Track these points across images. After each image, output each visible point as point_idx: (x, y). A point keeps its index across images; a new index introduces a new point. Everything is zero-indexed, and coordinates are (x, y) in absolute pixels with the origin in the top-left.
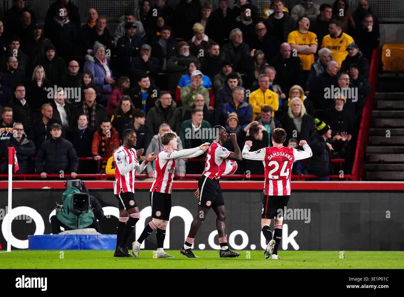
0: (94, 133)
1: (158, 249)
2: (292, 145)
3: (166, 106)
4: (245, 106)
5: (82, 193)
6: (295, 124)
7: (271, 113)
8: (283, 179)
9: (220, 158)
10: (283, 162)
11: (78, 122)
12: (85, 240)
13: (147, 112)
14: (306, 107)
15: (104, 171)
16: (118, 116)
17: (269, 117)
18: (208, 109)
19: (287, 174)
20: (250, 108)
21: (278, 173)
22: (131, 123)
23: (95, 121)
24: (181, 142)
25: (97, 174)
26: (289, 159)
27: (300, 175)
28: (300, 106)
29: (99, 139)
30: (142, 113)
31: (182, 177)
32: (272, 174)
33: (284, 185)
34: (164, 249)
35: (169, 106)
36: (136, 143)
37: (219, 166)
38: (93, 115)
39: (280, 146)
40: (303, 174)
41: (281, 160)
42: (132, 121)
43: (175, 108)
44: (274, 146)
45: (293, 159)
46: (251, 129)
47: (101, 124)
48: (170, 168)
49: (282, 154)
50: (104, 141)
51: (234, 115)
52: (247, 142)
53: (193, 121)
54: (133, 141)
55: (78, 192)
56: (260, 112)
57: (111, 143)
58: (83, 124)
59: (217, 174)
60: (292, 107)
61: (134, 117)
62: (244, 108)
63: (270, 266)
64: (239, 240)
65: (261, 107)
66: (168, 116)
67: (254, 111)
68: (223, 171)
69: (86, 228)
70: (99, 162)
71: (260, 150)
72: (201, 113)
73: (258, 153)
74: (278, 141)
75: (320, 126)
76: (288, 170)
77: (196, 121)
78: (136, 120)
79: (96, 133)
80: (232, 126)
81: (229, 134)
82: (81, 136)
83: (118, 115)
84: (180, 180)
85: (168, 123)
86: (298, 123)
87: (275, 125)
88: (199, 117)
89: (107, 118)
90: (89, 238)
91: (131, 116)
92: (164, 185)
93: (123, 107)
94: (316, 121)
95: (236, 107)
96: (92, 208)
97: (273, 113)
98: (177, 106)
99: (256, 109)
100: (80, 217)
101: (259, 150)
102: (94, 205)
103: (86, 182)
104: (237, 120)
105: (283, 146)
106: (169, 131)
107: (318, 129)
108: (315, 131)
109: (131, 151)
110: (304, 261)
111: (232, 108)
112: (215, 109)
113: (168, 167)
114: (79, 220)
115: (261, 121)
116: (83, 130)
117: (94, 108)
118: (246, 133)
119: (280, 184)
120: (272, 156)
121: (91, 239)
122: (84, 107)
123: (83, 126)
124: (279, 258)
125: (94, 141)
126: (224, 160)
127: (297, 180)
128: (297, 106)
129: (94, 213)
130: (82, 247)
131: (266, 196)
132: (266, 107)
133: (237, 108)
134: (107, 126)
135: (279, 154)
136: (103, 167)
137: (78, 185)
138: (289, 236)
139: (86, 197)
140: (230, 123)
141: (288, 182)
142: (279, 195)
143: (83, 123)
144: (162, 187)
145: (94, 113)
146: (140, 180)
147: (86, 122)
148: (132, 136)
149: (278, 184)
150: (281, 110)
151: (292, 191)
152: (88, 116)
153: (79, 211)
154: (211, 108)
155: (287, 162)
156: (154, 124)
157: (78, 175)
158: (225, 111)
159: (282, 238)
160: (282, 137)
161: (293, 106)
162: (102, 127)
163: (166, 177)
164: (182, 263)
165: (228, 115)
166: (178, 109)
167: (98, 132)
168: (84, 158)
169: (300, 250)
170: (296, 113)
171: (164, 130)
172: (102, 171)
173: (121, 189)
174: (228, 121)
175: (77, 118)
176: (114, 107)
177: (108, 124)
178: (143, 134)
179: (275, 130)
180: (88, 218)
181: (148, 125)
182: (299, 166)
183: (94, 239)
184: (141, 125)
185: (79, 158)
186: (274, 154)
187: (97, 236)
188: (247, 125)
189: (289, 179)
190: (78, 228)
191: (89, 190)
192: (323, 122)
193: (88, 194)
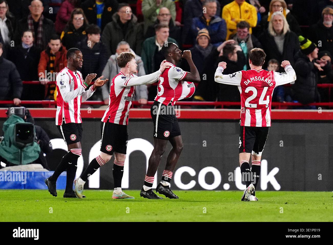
0: (40, 52)
1: (114, 189)
2: (272, 67)
3: (126, 21)
4: (218, 21)
5: (26, 123)
6: (276, 43)
7: (248, 29)
8: (263, 108)
9: (175, 80)
10: (262, 88)
11: (22, 40)
12: (30, 178)
13: (102, 28)
14: (289, 23)
15: (52, 96)
16: (69, 33)
17: (246, 34)
18: (175, 25)
19: (267, 102)
20: (223, 23)
21: (256, 101)
22: (84, 40)
23: (41, 39)
24: (142, 63)
25: (44, 101)
26: (270, 85)
27: (282, 103)
28: (282, 21)
29: (46, 59)
30: (97, 29)
31: (144, 105)
32: (250, 102)
33: (264, 114)
34: (122, 189)
35: (129, 21)
36: (82, 64)
37: (174, 89)
38: (39, 31)
39: (259, 69)
40: (286, 101)
41: (260, 86)
42: (86, 38)
43: (135, 24)
44: (251, 69)
45: (274, 85)
46: (224, 48)
47: (49, 41)
48: (127, 95)
49: (261, 79)
50: (53, 62)
51: (205, 32)
52: (220, 64)
53: (157, 38)
54: (79, 62)
55: (22, 121)
56: (235, 28)
57: (61, 64)
58: (27, 42)
59: (172, 99)
60: (273, 24)
61: (87, 33)
62: (216, 23)
63: (246, 209)
64: (210, 178)
65: (237, 22)
66: (128, 33)
67: (229, 27)
68: (180, 95)
69: (31, 163)
70: (47, 86)
71: (236, 74)
72: (167, 29)
73: (232, 77)
74: (256, 64)
75: (305, 45)
76: (268, 97)
77: (160, 39)
78: (90, 37)
79: (43, 52)
80: (203, 45)
81: (183, 51)
82: (25, 55)
83: (70, 31)
84: (141, 108)
85: (127, 41)
86: (280, 43)
87: (253, 44)
88: (164, 34)
89: (56, 35)
90: (35, 176)
91: (84, 33)
92: (119, 114)
93: (75, 22)
94: (301, 39)
95: (206, 22)
96: (37, 141)
97: (250, 29)
98: (139, 21)
99: (230, 24)
100: (24, 151)
101: (234, 74)
102: (40, 137)
103: (31, 111)
104: (208, 38)
105: (262, 68)
106: (128, 51)
107: (303, 48)
108: (300, 50)
109: (76, 74)
110: (286, 203)
111: (203, 24)
112: (183, 25)
113: (125, 94)
114: (23, 154)
115: (236, 38)
116: (27, 49)
117: (41, 23)
118: (219, 53)
119: (258, 113)
120: (249, 81)
121: (37, 177)
122: (29, 22)
123: (28, 44)
124: (257, 200)
125: (40, 61)
126: (180, 82)
127: (278, 108)
128: (279, 22)
129: (40, 146)
130: (26, 187)
131: (243, 127)
132: (242, 22)
133: (208, 24)
134: (56, 44)
135: (257, 79)
136: (52, 92)
137: (21, 113)
138: (268, 173)
139: (30, 127)
140: (200, 41)
141: (268, 112)
142: (257, 126)
143: (28, 40)
144: (116, 117)
145: (40, 29)
146: (94, 108)
147: (31, 39)
148: (78, 56)
149: (256, 114)
150: (260, 26)
151: (272, 121)
152: (34, 33)
153: (23, 144)
154: (178, 23)
155: (267, 88)
156: (111, 42)
157: (21, 102)
158: (194, 27)
159: (260, 177)
160: (261, 59)
161: (274, 22)
162: (50, 46)
163: (122, 106)
164: (143, 205)
165: (198, 31)
166: (138, 24)
167: (46, 52)
168: (29, 82)
169: (281, 190)
170: (278, 30)
171: (123, 50)
172: (49, 97)
173: (64, 119)
174: (198, 39)
175: (21, 35)
176: (64, 22)
177: (58, 42)
178: (98, 53)
179: (253, 51)
180: (33, 152)
181: (104, 44)
182: (280, 91)
183: (40, 177)
184: (96, 43)
185: (23, 81)
186: (251, 78)
187: (44, 173)
188: (220, 44)
189: (269, 108)
190: (21, 164)
191: (35, 119)
192: (308, 40)
193: (33, 124)
